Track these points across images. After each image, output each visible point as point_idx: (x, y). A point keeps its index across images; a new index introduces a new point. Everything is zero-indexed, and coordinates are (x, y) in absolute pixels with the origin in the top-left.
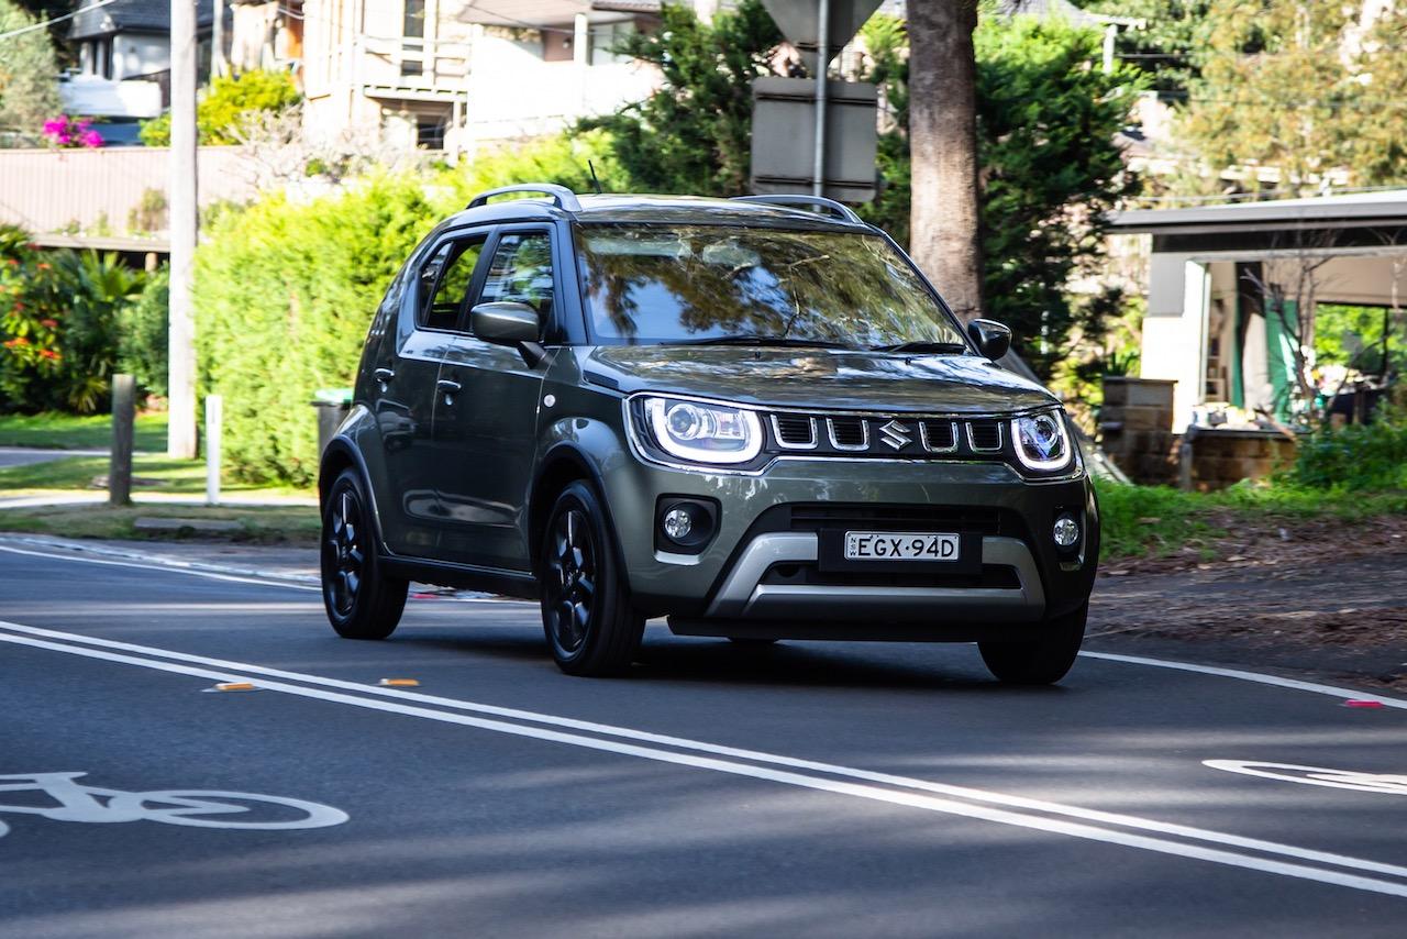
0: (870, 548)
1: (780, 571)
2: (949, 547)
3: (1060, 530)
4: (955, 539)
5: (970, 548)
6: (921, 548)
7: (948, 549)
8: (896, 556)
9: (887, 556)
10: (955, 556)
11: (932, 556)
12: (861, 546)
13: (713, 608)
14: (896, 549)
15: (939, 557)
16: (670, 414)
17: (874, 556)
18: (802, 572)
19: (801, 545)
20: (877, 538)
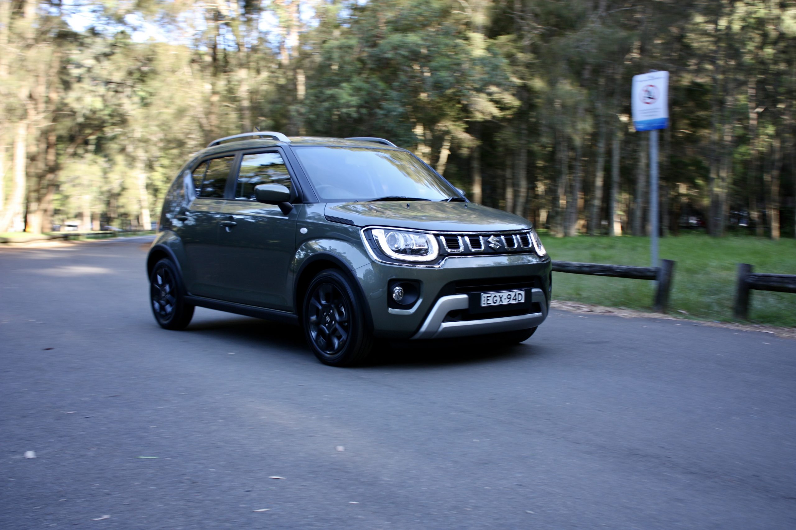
0: (490, 300)
2: (520, 296)
4: (523, 292)
5: (528, 296)
6: (510, 298)
7: (520, 298)
8: (501, 303)
9: (497, 304)
10: (523, 301)
11: (514, 302)
12: (487, 300)
13: (417, 335)
14: (501, 300)
15: (517, 302)
16: (387, 237)
17: (493, 304)
18: (462, 315)
19: (461, 300)
20: (493, 295)
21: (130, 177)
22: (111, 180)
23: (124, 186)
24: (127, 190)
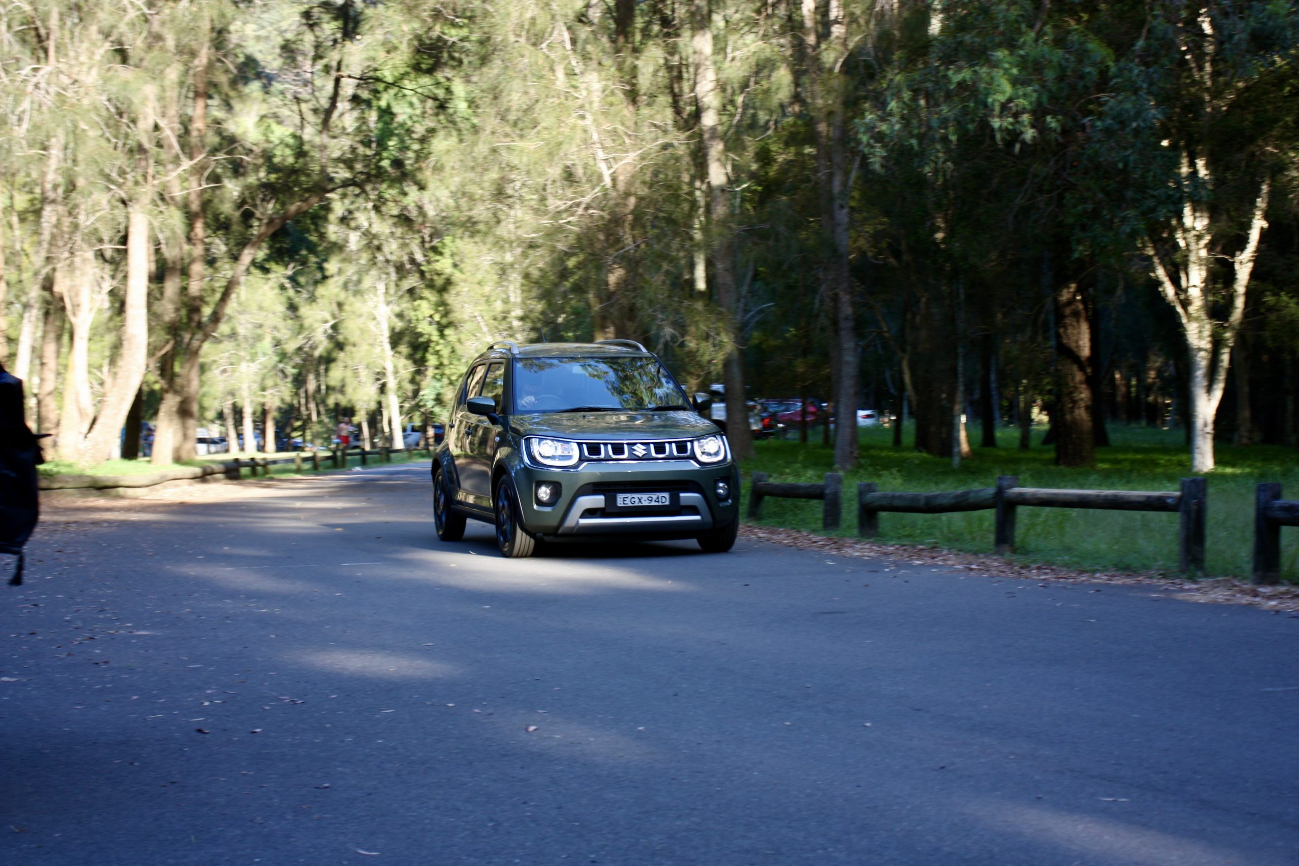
0: (628, 501)
1: (590, 513)
2: (664, 499)
3: (720, 488)
4: (667, 495)
5: (675, 499)
6: (652, 500)
8: (640, 504)
9: (636, 504)
10: (668, 503)
11: (656, 504)
12: (624, 501)
13: (560, 531)
15: (660, 504)
17: (630, 505)
18: (599, 513)
19: (598, 501)
20: (630, 497)
21: (353, 312)
22: (307, 323)
23: (340, 338)
24: (348, 348)
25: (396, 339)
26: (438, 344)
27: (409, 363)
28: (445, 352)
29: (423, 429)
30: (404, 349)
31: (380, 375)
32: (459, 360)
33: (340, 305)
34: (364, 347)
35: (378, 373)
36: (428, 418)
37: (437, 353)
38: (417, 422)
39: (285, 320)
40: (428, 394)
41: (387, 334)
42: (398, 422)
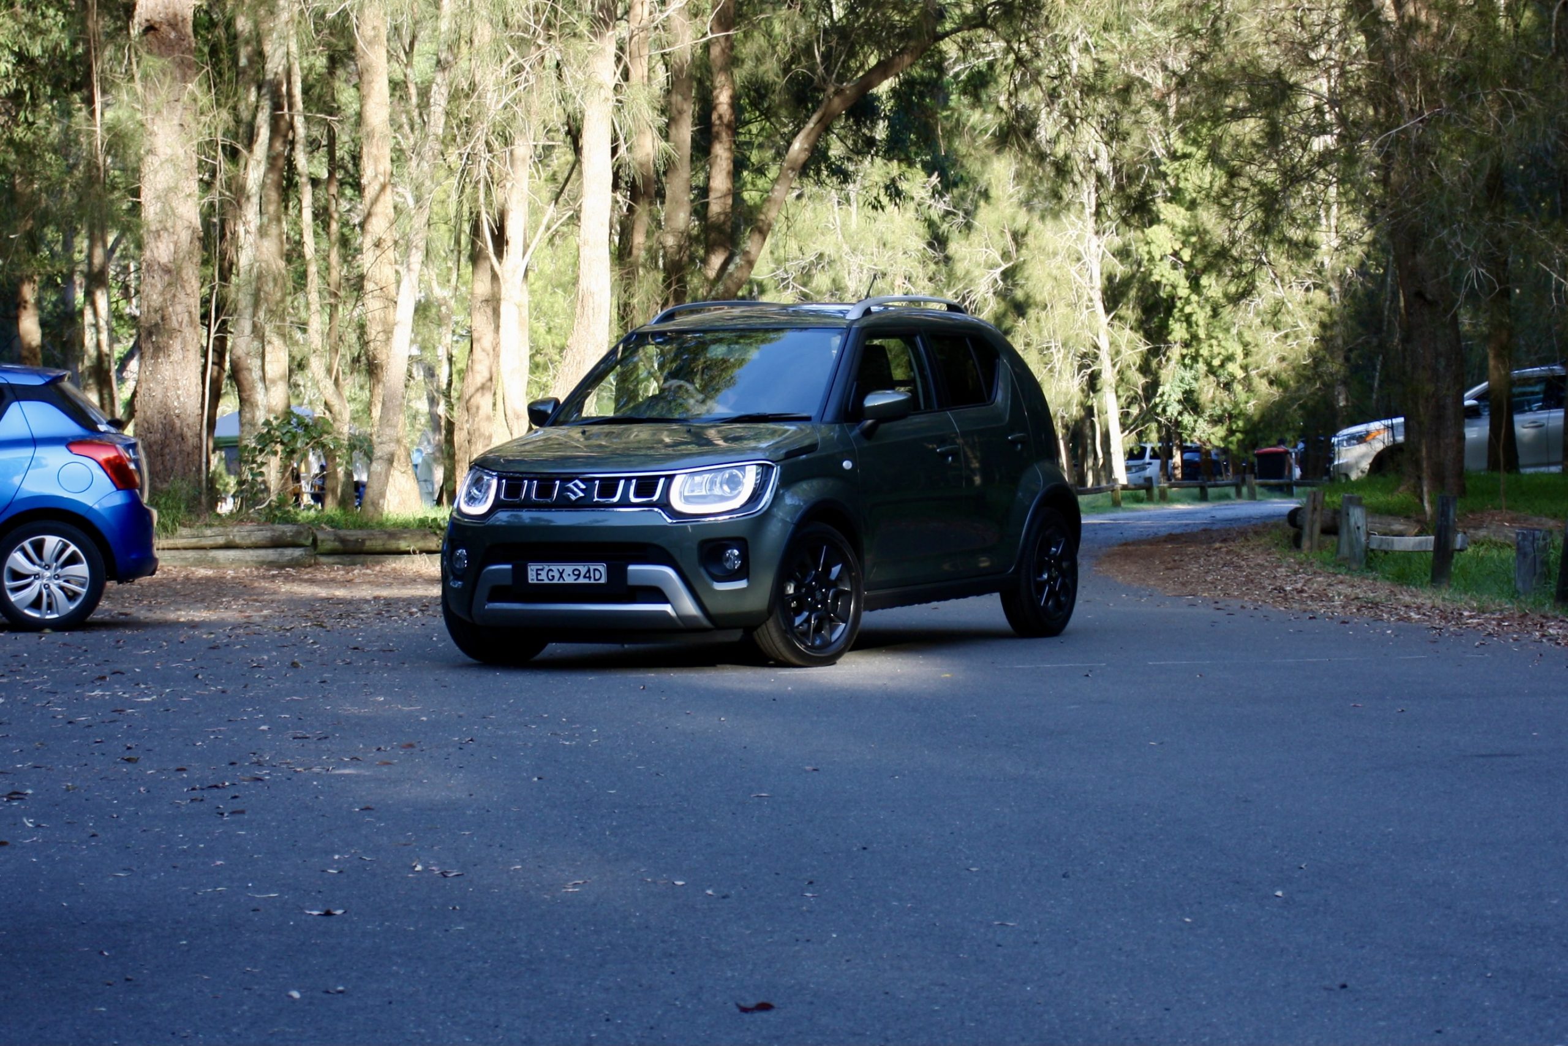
0: (543, 576)
2: (599, 573)
4: (602, 568)
5: (617, 574)
6: (579, 575)
7: (597, 576)
8: (561, 581)
9: (555, 581)
10: (603, 581)
11: (586, 581)
12: (538, 574)
14: (561, 576)
15: (592, 581)
17: (546, 581)
18: (506, 594)
19: (503, 573)
20: (547, 568)
21: (1042, 249)
22: (960, 268)
23: (1019, 294)
24: (1032, 313)
25: (1113, 295)
26: (1188, 301)
27: (1138, 337)
28: (1201, 317)
29: (1163, 455)
30: (1130, 312)
31: (1087, 360)
32: (1227, 330)
33: (1018, 238)
34: (1061, 309)
35: (1084, 356)
36: (1172, 433)
37: (1188, 319)
38: (1153, 441)
39: (924, 264)
40: (1171, 391)
41: (1099, 283)
42: (1120, 443)
